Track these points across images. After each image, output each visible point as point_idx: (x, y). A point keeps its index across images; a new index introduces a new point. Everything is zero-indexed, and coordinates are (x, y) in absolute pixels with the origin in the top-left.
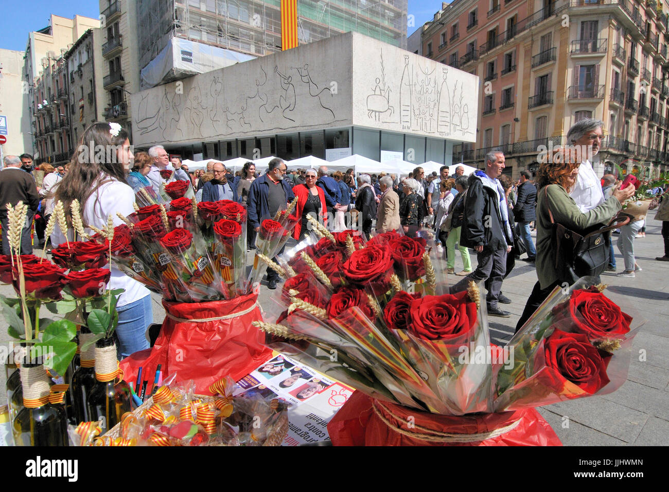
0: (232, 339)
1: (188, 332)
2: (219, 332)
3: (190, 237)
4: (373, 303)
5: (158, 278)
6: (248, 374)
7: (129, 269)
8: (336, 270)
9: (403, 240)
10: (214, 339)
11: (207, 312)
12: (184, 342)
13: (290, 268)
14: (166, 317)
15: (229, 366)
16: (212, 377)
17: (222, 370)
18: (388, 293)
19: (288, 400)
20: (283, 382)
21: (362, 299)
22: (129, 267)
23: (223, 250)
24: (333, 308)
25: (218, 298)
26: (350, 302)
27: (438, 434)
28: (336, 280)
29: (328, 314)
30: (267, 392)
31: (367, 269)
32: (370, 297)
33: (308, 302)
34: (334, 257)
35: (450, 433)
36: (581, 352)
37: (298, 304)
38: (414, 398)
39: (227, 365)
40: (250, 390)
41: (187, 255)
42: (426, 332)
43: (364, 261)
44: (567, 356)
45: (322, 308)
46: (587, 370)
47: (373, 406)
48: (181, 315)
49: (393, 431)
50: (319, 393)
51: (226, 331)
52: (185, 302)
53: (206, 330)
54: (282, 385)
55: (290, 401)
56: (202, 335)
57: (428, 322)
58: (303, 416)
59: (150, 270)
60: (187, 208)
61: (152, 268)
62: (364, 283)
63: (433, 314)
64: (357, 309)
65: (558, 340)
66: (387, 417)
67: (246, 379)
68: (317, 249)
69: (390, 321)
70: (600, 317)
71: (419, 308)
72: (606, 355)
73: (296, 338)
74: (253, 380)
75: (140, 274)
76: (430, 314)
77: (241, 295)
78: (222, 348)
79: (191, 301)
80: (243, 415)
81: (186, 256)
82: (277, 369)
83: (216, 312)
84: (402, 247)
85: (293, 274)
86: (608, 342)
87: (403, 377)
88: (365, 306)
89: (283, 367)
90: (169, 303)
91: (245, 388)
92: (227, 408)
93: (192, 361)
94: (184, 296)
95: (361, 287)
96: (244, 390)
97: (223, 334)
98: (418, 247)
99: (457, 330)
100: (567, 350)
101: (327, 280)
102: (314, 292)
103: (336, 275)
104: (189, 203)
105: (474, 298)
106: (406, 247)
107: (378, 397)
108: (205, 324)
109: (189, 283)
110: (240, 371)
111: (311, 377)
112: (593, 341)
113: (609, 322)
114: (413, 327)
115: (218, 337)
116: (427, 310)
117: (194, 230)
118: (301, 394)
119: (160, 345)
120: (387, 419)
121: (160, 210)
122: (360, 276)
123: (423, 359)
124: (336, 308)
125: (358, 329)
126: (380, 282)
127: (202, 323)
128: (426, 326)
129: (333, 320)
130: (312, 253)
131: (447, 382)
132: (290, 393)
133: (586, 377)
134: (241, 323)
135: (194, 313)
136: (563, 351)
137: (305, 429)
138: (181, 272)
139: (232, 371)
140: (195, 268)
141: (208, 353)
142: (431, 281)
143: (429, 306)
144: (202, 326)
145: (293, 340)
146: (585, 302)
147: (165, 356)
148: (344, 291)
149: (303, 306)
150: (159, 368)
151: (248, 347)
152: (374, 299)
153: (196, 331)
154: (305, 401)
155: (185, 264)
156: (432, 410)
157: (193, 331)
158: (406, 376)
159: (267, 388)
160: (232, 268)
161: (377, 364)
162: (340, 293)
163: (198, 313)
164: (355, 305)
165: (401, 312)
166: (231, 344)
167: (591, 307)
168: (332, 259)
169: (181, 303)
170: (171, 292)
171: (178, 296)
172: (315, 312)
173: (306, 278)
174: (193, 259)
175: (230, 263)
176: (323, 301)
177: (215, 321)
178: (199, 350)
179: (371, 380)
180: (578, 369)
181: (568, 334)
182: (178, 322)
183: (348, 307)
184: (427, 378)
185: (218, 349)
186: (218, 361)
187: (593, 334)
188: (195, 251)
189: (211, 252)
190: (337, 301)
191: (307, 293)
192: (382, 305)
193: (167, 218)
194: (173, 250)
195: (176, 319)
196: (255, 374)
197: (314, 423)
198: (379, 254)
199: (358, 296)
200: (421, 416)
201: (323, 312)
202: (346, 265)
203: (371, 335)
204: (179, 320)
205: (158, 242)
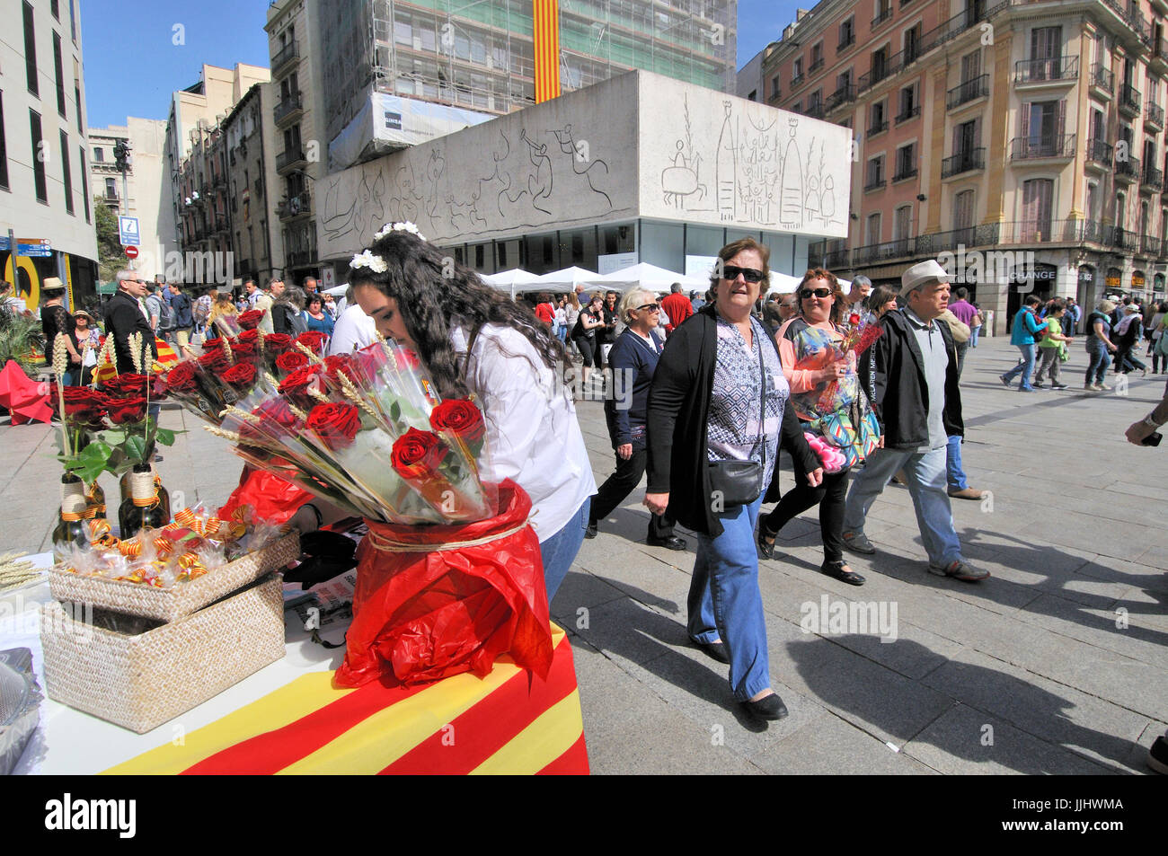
1: (263, 480)
7: (194, 407)
10: (290, 489)
12: (257, 491)
22: (194, 404)
27: (398, 544)
56: (278, 484)
60: (254, 341)
75: (206, 412)
92: (238, 528)
141: (282, 505)
153: (271, 480)
157: (268, 480)
178: (273, 501)
194: (237, 386)
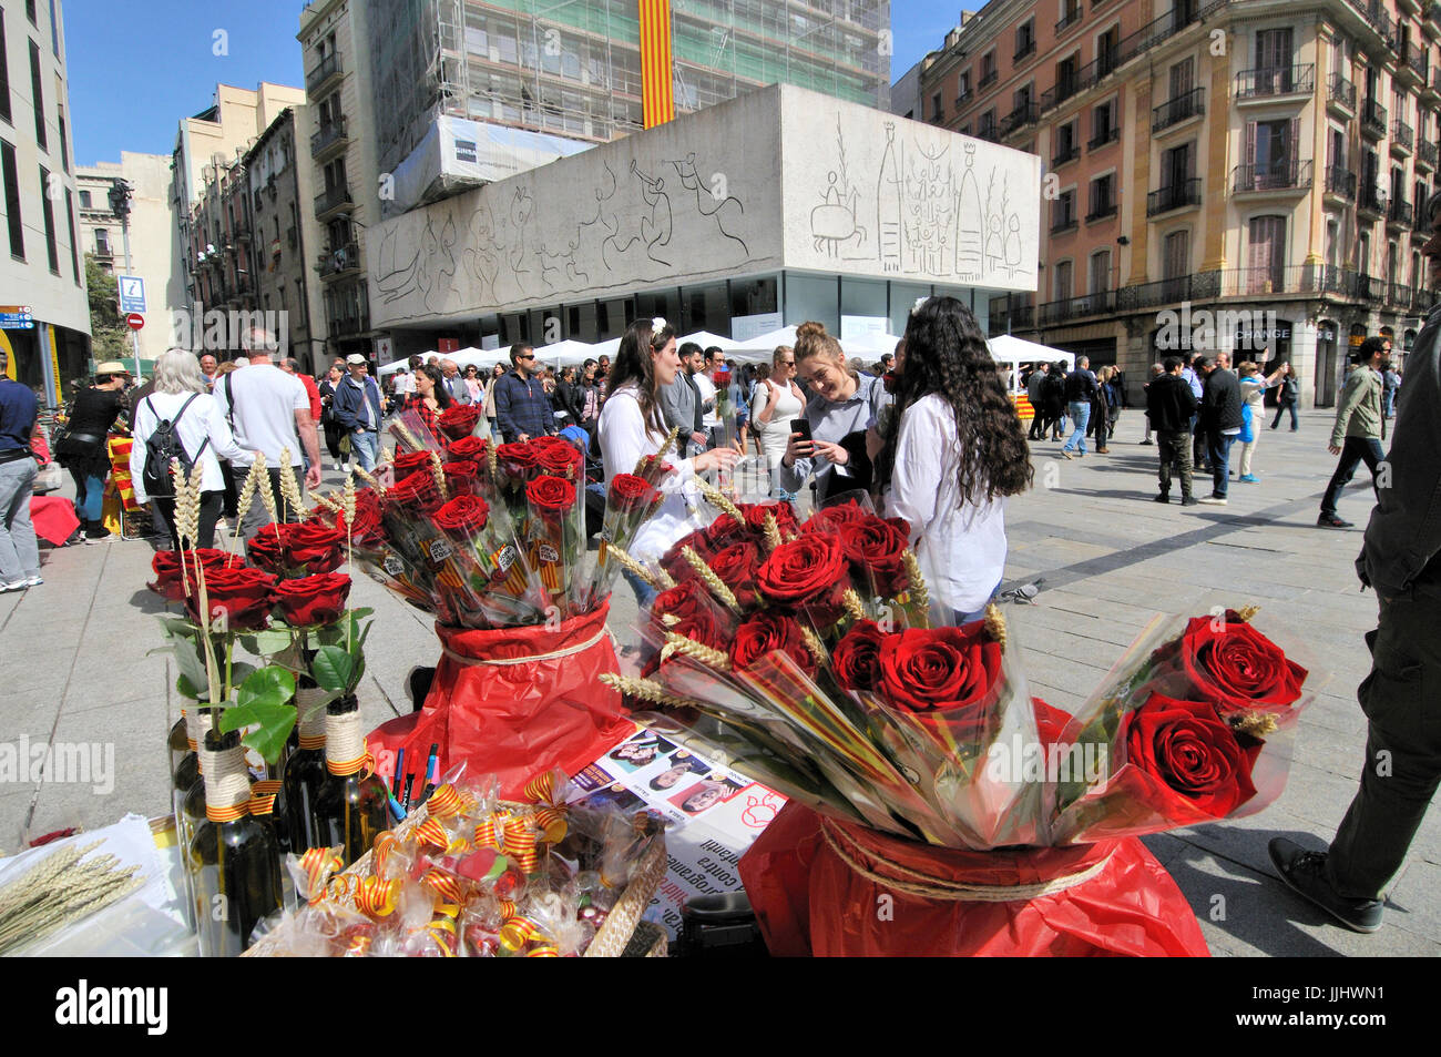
0: (561, 697)
1: (483, 684)
2: (539, 685)
3: (485, 511)
4: (813, 641)
5: (429, 585)
6: (592, 763)
7: (378, 570)
8: (747, 577)
9: (869, 524)
10: (529, 697)
11: (515, 647)
12: (476, 702)
13: (664, 574)
14: (444, 654)
15: (557, 748)
16: (526, 768)
17: (544, 754)
18: (841, 621)
19: (665, 812)
20: (657, 778)
21: (791, 635)
22: (378, 565)
23: (543, 532)
24: (740, 652)
25: (536, 620)
26: (771, 640)
27: (943, 884)
28: (746, 595)
29: (732, 660)
30: (627, 798)
31: (800, 579)
32: (806, 630)
33: (696, 639)
34: (742, 554)
35: (965, 883)
36: (1202, 736)
37: (678, 643)
38: (895, 816)
39: (554, 745)
40: (597, 793)
41: (480, 543)
42: (908, 696)
43: (795, 564)
44: (1174, 744)
45: (721, 649)
46: (1213, 772)
47: (823, 829)
48: (469, 653)
49: (860, 877)
50: (725, 800)
51: (551, 681)
52: (477, 628)
53: (514, 681)
54: (655, 785)
55: (671, 816)
56: (508, 689)
57: (911, 679)
58: (694, 845)
59: (415, 570)
60: (478, 456)
61: (417, 566)
62: (795, 606)
63: (921, 663)
64: (781, 655)
65: (1159, 713)
66: (848, 850)
67: (587, 771)
68: (711, 536)
69: (844, 675)
70: (1243, 669)
71: (894, 651)
72: (1250, 742)
73: (677, 704)
74: (601, 774)
75: (396, 577)
76: (916, 664)
77: (577, 614)
78: (544, 714)
79: (486, 626)
80: (585, 840)
81: (478, 545)
82: (646, 753)
83: (531, 647)
84: (864, 537)
85: (670, 583)
86: (1254, 719)
87: (871, 776)
88: (798, 647)
89: (656, 751)
90: (449, 629)
91: (587, 789)
92: (556, 825)
93: (492, 737)
94: (476, 618)
95: (790, 613)
96: (585, 793)
97: (545, 687)
98: (895, 536)
99: (965, 693)
100: (1174, 732)
101: (729, 597)
102: (707, 620)
103: (747, 586)
104: (482, 447)
105: (996, 634)
106: (872, 536)
107: (831, 811)
108: (511, 670)
109: (483, 595)
110: (577, 757)
111: (709, 770)
112: (1227, 716)
113: (1261, 681)
114: (884, 688)
115: (536, 693)
116: (909, 656)
117: (491, 496)
118: (690, 803)
119: (432, 707)
120: (849, 855)
121: (430, 462)
122: (786, 593)
123: (905, 744)
124: (746, 650)
125: (786, 689)
126: (823, 604)
127: (508, 666)
128: (907, 684)
129: (741, 674)
130: (703, 545)
131: (951, 787)
132: (671, 800)
133: (1211, 783)
134: (578, 668)
135: (493, 649)
136: (1167, 735)
137: (699, 870)
138: (469, 574)
139: (563, 757)
140: (492, 567)
141: (518, 723)
142: (919, 600)
143: (913, 649)
144: (507, 673)
145: (672, 706)
146: (1213, 641)
147: (443, 728)
148: (759, 619)
149: (687, 648)
150: (433, 751)
151: (592, 711)
152: (815, 634)
153: (497, 682)
154: (697, 816)
155: (477, 559)
156: (932, 839)
157: (492, 682)
158: (879, 777)
159: (627, 790)
160: (559, 564)
161: (823, 754)
162: (752, 623)
163: (500, 649)
164: (778, 648)
165: (863, 657)
166: (561, 707)
167: (1225, 650)
168: (738, 557)
169: (470, 629)
170: (452, 609)
171: (464, 616)
172: (709, 657)
173: (692, 592)
174: (489, 549)
175: (556, 555)
176: (722, 637)
177: (532, 664)
178: (502, 718)
179: (816, 780)
180: (1195, 769)
181: (1176, 702)
182: (464, 666)
183: (766, 651)
184: (916, 778)
185: (537, 716)
186: (538, 737)
187: (1226, 702)
188: (494, 535)
189: (521, 532)
190: (746, 637)
191: (694, 620)
192: (830, 644)
193: (443, 476)
194: (457, 535)
195: (461, 660)
196: (605, 762)
197: (715, 858)
198: (822, 551)
199: (784, 629)
200: (909, 849)
201: (723, 657)
202: (763, 571)
203: (809, 699)
204: (467, 662)
205: (427, 520)
